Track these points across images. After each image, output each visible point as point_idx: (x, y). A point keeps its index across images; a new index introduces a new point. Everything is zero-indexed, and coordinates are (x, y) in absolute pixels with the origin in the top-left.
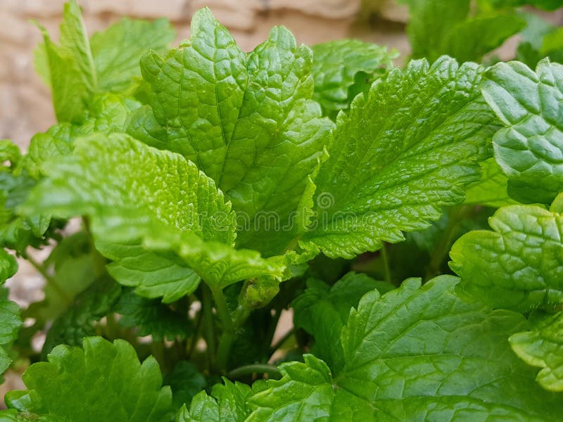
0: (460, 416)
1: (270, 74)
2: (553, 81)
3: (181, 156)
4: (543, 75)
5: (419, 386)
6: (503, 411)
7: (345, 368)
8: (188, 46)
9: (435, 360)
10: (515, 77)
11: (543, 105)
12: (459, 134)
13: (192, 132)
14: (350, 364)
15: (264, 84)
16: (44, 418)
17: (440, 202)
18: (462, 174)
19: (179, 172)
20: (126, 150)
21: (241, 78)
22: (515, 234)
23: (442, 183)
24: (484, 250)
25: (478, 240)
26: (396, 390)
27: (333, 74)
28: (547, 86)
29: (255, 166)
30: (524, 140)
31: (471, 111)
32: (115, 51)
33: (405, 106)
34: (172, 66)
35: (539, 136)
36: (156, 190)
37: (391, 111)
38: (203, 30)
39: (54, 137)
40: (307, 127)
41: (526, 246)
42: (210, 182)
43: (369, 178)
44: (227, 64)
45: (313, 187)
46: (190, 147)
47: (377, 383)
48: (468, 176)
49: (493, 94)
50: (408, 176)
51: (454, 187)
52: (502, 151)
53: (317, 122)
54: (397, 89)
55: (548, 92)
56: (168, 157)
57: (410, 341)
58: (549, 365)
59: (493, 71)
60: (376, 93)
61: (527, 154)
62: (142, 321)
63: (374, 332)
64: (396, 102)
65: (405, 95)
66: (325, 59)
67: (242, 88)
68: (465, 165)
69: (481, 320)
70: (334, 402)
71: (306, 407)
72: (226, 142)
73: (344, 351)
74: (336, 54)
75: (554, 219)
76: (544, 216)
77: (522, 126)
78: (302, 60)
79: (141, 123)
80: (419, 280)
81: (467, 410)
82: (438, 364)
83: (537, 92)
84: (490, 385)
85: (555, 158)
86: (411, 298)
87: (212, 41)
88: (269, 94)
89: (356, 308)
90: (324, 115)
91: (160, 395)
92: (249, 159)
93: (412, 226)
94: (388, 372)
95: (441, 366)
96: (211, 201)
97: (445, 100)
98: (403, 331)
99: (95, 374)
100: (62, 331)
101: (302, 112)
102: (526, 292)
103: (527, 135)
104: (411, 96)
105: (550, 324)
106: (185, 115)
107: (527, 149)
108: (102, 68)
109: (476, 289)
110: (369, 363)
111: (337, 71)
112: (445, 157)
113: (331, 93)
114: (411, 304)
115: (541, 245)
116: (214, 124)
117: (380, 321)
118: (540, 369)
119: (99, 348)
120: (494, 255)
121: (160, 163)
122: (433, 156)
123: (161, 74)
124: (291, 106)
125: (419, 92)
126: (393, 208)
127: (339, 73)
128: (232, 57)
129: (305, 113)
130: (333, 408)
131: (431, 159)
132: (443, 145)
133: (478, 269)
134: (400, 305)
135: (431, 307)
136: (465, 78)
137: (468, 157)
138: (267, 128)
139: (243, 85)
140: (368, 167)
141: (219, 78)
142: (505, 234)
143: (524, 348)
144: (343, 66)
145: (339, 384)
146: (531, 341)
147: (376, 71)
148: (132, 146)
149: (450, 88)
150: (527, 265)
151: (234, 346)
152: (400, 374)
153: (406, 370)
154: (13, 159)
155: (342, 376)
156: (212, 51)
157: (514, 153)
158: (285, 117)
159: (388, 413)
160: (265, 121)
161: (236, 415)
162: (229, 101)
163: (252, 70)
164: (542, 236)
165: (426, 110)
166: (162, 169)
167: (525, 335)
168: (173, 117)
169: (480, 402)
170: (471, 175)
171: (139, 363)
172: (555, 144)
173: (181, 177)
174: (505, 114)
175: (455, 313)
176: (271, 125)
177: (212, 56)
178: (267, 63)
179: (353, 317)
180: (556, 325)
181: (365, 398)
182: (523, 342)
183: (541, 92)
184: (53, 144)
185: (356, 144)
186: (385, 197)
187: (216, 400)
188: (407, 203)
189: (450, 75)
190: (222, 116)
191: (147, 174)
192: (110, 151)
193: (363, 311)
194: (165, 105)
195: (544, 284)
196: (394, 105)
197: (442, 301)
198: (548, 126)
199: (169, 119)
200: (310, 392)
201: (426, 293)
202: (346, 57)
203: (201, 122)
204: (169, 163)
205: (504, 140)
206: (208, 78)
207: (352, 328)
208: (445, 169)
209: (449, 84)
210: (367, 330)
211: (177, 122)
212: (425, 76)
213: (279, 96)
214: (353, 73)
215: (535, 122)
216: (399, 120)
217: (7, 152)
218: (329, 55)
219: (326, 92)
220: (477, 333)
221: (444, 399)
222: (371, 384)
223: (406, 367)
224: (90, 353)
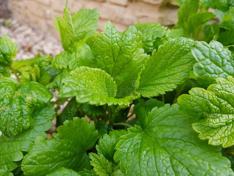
0: (177, 144)
1: (128, 42)
2: (214, 47)
3: (100, 69)
4: (211, 46)
5: (167, 135)
6: (189, 144)
7: (147, 128)
8: (103, 34)
9: (172, 128)
10: (202, 47)
11: (210, 55)
12: (185, 62)
13: (104, 60)
14: (148, 127)
15: (126, 45)
16: (63, 140)
17: (177, 83)
18: (184, 75)
19: (100, 74)
20: (85, 71)
21: (119, 44)
22: (196, 96)
23: (178, 77)
24: (186, 100)
25: (185, 97)
26: (160, 135)
27: (149, 37)
28: (212, 49)
29: (123, 69)
30: (203, 66)
31: (189, 55)
32: (80, 21)
33: (169, 53)
34: (98, 40)
35: (207, 65)
36: (93, 81)
37: (164, 55)
38: (108, 28)
39: (63, 56)
40: (139, 57)
41: (198, 100)
42: (109, 76)
43: (157, 74)
44: (115, 39)
45: (139, 77)
46: (104, 64)
47: (155, 133)
48: (185, 76)
49: (195, 52)
50: (168, 75)
51: (181, 79)
52: (196, 70)
53: (142, 55)
54: (167, 48)
55: (212, 52)
56: (97, 70)
57: (165, 122)
58: (202, 133)
59: (196, 45)
60: (160, 49)
61: (203, 71)
62: (90, 110)
63: (155, 119)
64: (166, 52)
65: (169, 50)
66: (147, 31)
67: (119, 46)
68: (185, 72)
69: (186, 117)
70: (142, 138)
71: (134, 140)
72: (115, 62)
73: (146, 124)
74: (150, 30)
75: (207, 93)
76: (205, 92)
77: (203, 62)
78: (138, 36)
79: (89, 56)
80: (169, 104)
81: (179, 143)
82: (172, 129)
83: (209, 51)
84: (186, 136)
85: (211, 72)
86: (166, 109)
87: (111, 32)
88: (128, 48)
89: (151, 112)
90: (145, 53)
91: (95, 132)
92: (121, 67)
93: (168, 90)
94: (158, 130)
95: (173, 130)
96: (109, 81)
97: (181, 51)
98: (163, 119)
99: (77, 127)
100: (66, 112)
101: (138, 52)
102: (197, 112)
103: (204, 65)
104: (171, 50)
105: (204, 121)
106: (102, 55)
107: (203, 69)
108: (76, 27)
109: (184, 110)
110: (153, 127)
111: (150, 36)
112: (179, 69)
113: (148, 44)
114: (166, 111)
115: (203, 100)
116: (111, 57)
117: (157, 116)
118: (199, 133)
119: (77, 120)
120: (189, 101)
121: (94, 73)
122: (176, 69)
123: (95, 42)
124: (134, 51)
125: (173, 49)
126: (163, 84)
127: (151, 37)
128: (116, 37)
129: (139, 52)
130: (142, 140)
131: (175, 70)
132: (179, 65)
133: (184, 105)
134: (164, 111)
135: (172, 112)
136: (188, 44)
137: (186, 70)
138: (127, 58)
139: (120, 46)
140: (157, 71)
141: (112, 44)
142: (193, 96)
143: (195, 127)
144: (152, 35)
145: (144, 132)
146: (198, 126)
147: (162, 37)
148: (87, 70)
149: (183, 48)
150: (198, 105)
151: (117, 117)
152: (162, 131)
153: (164, 130)
154: (50, 61)
155: (145, 130)
156: (110, 35)
157: (200, 70)
158: (132, 54)
159: (157, 142)
160: (126, 56)
161: (115, 140)
162: (115, 51)
163: (123, 41)
164: (203, 97)
165: (175, 54)
166: (95, 74)
167: (196, 124)
168: (98, 55)
169: (183, 140)
170: (186, 75)
171: (89, 124)
172: (212, 68)
173: (101, 75)
174: (198, 58)
175: (178, 115)
176: (128, 57)
177: (110, 37)
178: (127, 38)
179: (149, 114)
180: (205, 122)
181: (151, 137)
182: (195, 126)
183: (210, 51)
184: (62, 58)
185: (154, 64)
186: (161, 80)
187: (110, 136)
188: (167, 83)
189: (183, 44)
190: (113, 55)
191: (91, 77)
192: (80, 73)
193: (152, 113)
194: (96, 52)
195: (202, 111)
196: (165, 53)
197: (175, 111)
198: (211, 62)
199: (98, 56)
200: (136, 135)
201: (171, 108)
202: (154, 31)
203: (107, 57)
204: (97, 72)
205: (197, 66)
206: (109, 44)
207: (149, 117)
208: (179, 73)
209: (183, 47)
210: (153, 118)
211: (100, 57)
212: (175, 44)
213: (131, 48)
214: (155, 37)
215: (207, 61)
216: (167, 57)
217: (48, 59)
218: (148, 30)
219: (147, 43)
220: (184, 121)
221: (173, 139)
222: (153, 133)
223: (164, 129)
224: (75, 122)
